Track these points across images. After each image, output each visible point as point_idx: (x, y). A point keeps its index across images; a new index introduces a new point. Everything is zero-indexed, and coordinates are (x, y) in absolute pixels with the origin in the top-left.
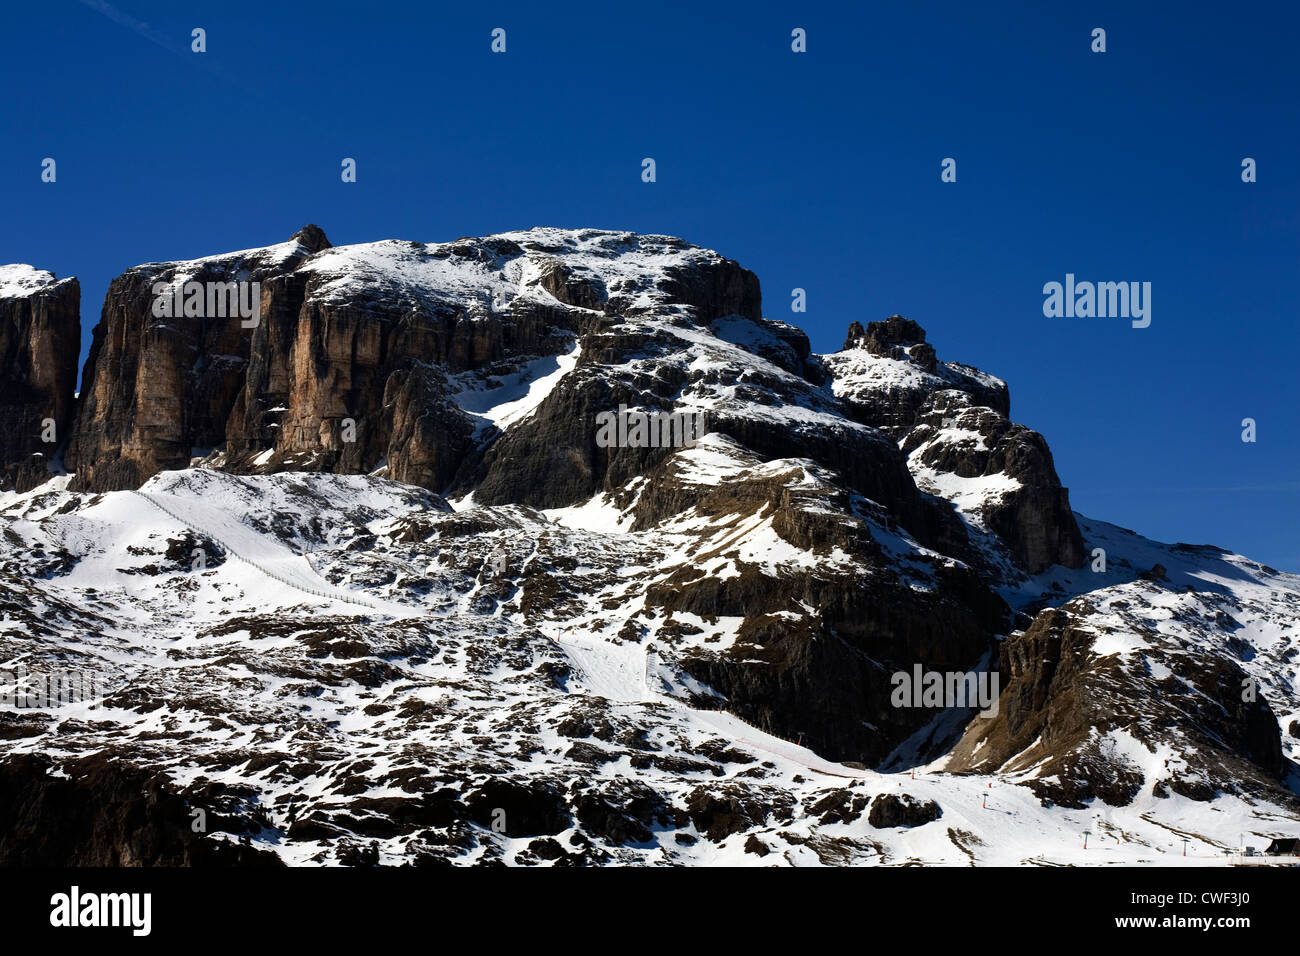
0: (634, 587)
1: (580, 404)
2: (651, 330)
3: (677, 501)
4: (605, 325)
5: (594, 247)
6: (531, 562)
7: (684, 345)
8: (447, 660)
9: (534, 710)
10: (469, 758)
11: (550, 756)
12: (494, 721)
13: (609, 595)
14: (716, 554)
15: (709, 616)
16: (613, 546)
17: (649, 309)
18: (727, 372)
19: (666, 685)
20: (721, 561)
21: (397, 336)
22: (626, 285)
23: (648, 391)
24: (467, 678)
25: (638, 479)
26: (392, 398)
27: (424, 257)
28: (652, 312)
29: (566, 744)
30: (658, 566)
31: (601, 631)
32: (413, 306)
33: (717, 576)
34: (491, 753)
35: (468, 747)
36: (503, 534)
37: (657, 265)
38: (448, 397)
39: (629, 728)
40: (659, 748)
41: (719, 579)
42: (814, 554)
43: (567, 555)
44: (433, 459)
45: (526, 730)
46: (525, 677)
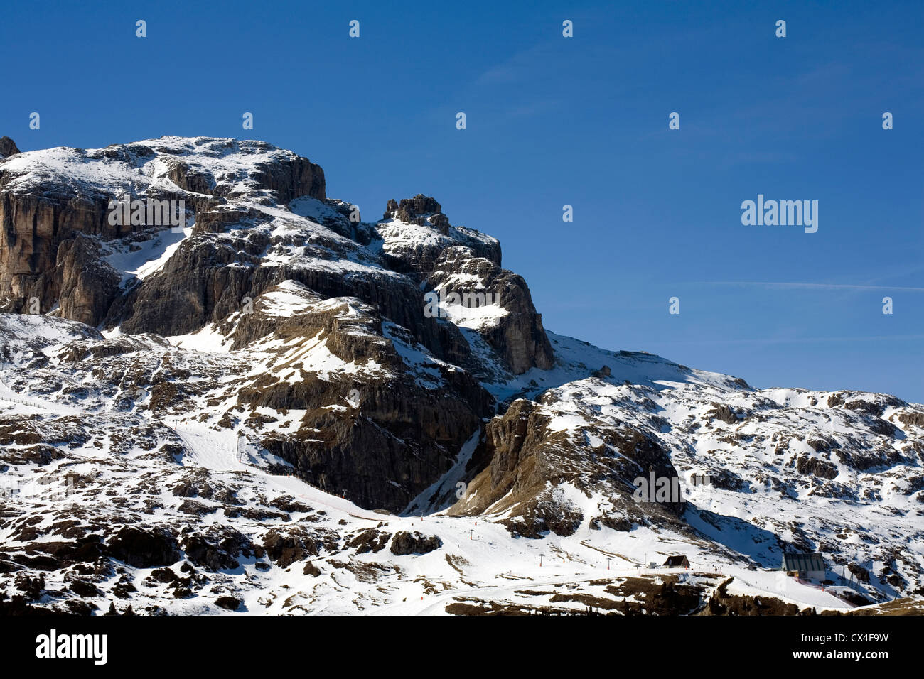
0: (230, 390)
1: (194, 261)
2: (244, 208)
3: (262, 329)
4: (212, 205)
5: (206, 150)
6: (157, 374)
7: (269, 218)
8: (96, 444)
9: (157, 478)
10: (110, 513)
11: (168, 510)
12: (128, 486)
13: (212, 396)
14: (287, 366)
15: (282, 409)
16: (215, 362)
17: (244, 193)
18: (298, 237)
19: (251, 458)
20: (290, 370)
21: (66, 215)
22: (228, 176)
23: (243, 251)
24: (110, 456)
25: (236, 314)
26: (62, 260)
27: (85, 159)
28: (246, 195)
29: (179, 501)
30: (246, 375)
31: (206, 422)
32: (76, 194)
33: (287, 381)
34: (125, 509)
35: (110, 505)
36: (138, 354)
37: (250, 162)
38: (102, 258)
39: (223, 489)
40: (245, 503)
41: (289, 383)
42: (355, 364)
43: (183, 369)
44: (92, 302)
45: (151, 492)
46: (151, 455)
